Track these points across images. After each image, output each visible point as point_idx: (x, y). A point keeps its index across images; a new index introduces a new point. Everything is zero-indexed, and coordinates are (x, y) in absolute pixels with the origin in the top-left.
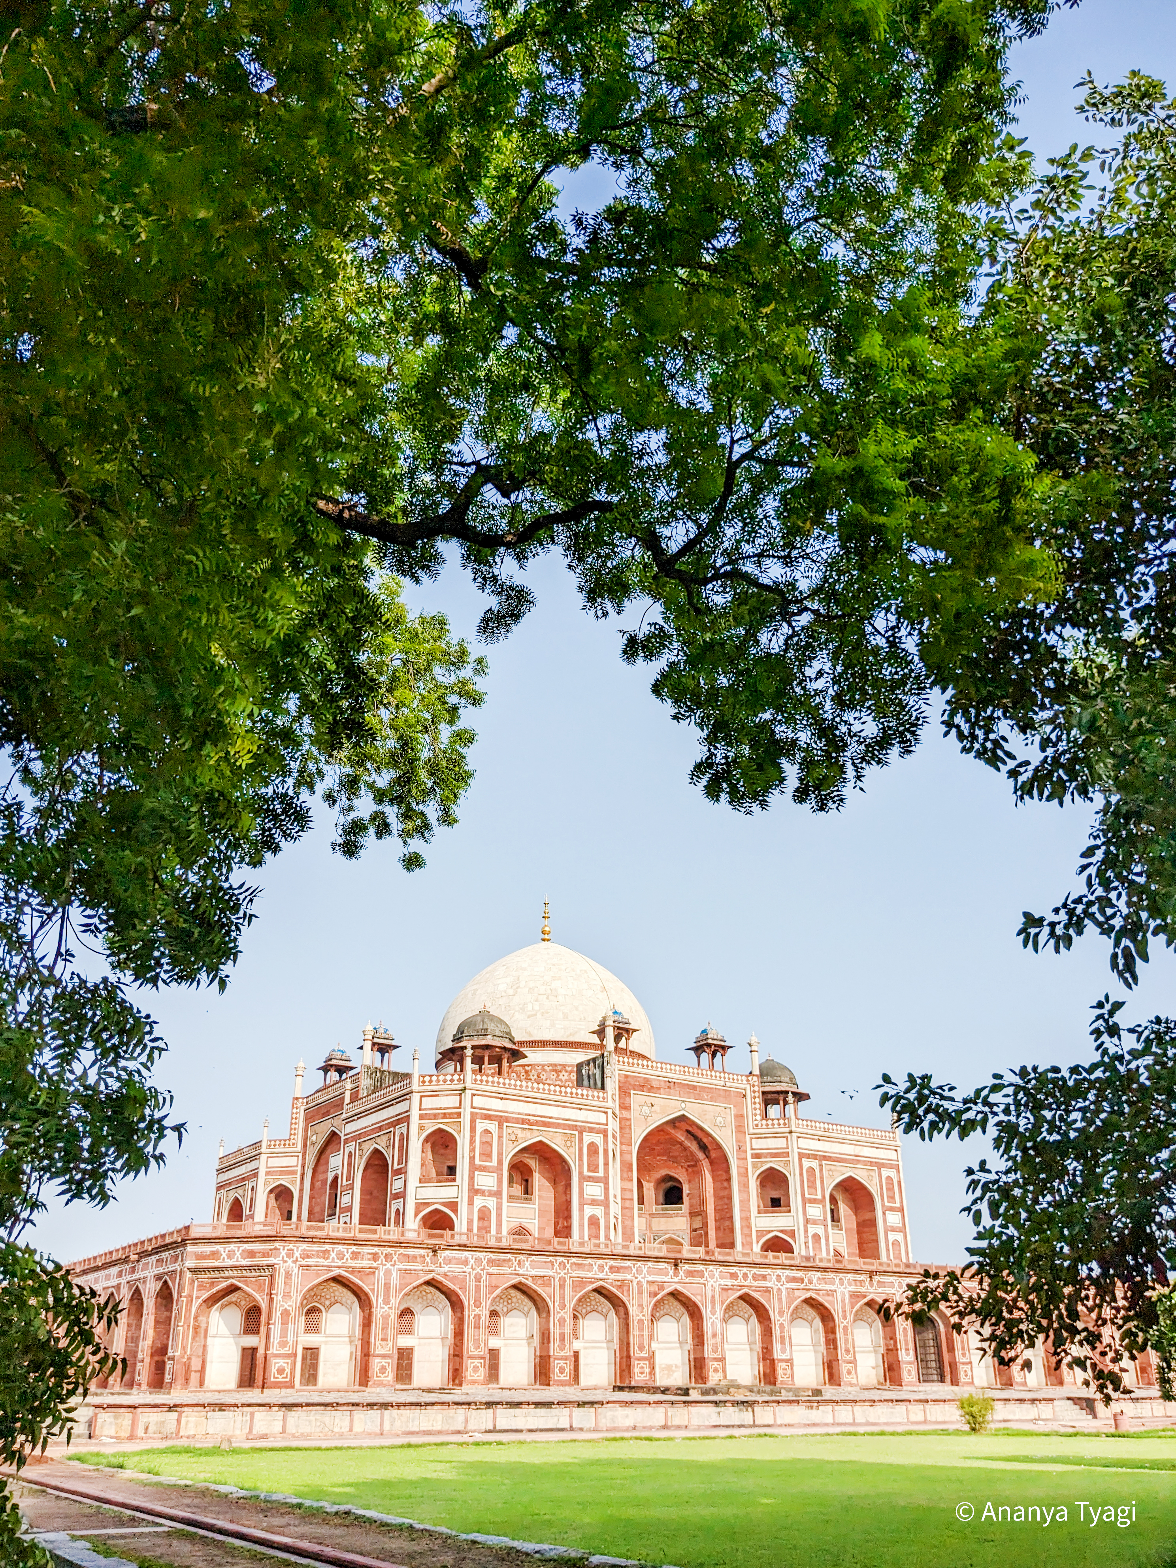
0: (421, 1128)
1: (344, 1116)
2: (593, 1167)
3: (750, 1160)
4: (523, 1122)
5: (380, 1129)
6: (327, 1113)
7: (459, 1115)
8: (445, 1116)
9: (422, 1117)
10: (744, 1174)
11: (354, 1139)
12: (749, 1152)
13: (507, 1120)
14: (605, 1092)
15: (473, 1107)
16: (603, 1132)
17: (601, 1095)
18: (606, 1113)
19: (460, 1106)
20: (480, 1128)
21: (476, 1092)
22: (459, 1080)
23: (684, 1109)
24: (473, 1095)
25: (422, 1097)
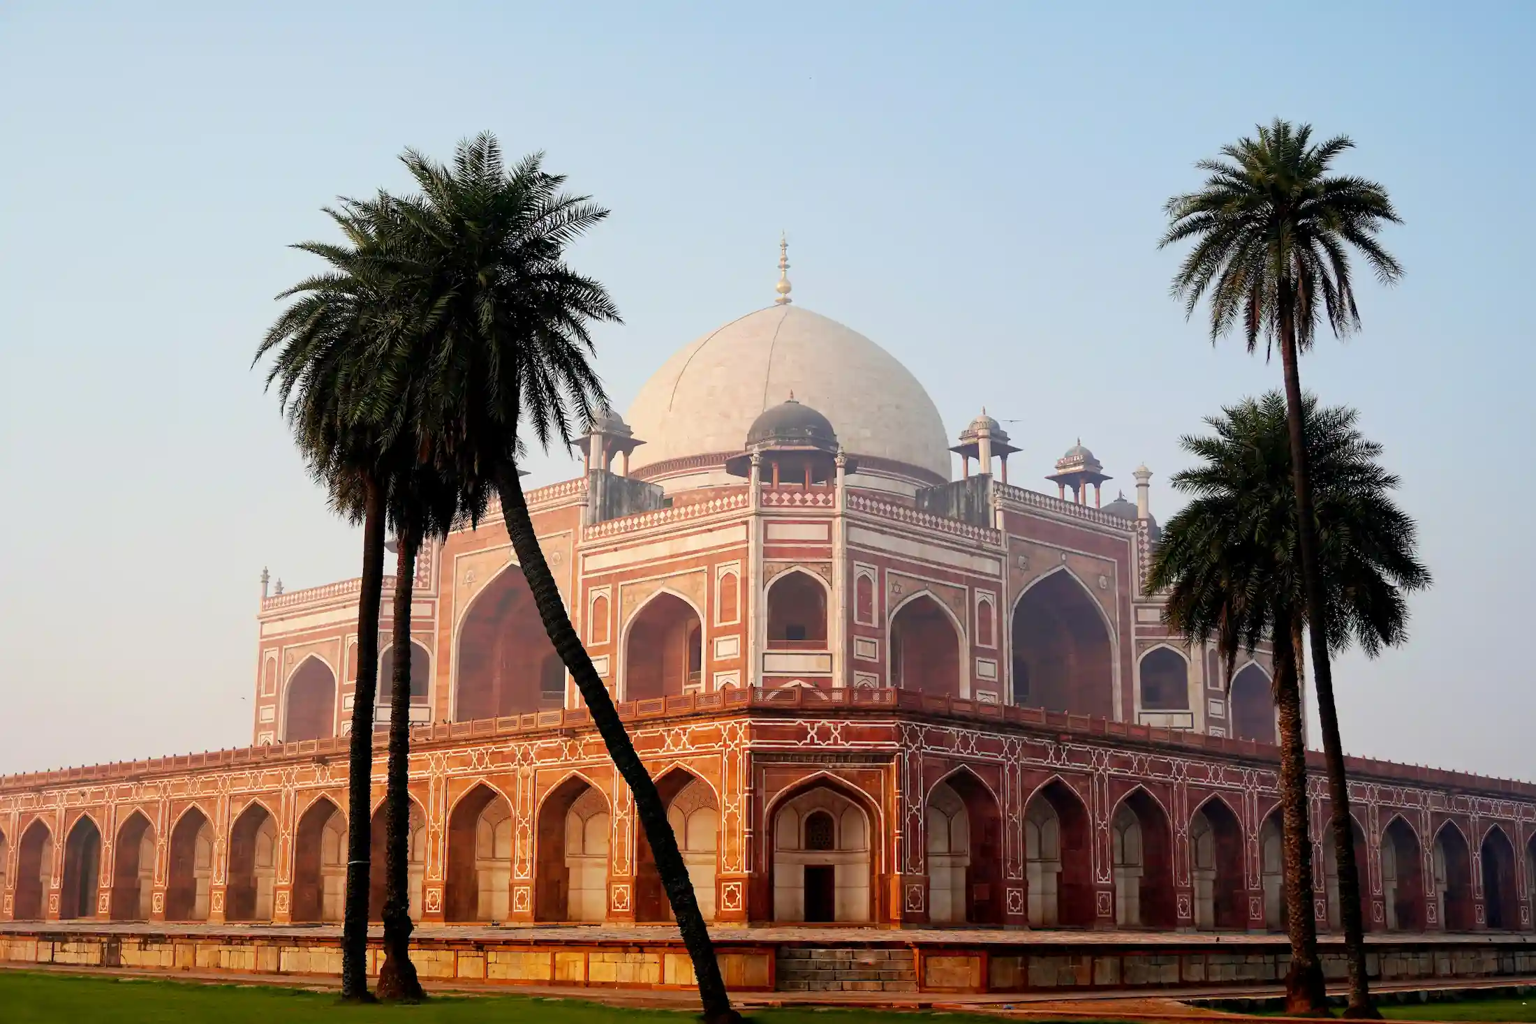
0: (767, 570)
2: (986, 638)
3: (1134, 637)
4: (910, 568)
5: (673, 566)
7: (829, 554)
8: (806, 552)
9: (767, 553)
10: (1126, 656)
11: (612, 579)
12: (1133, 627)
13: (890, 563)
14: (998, 532)
15: (849, 543)
16: (997, 588)
17: (994, 535)
18: (1000, 561)
19: (830, 541)
20: (859, 573)
21: (850, 520)
22: (826, 501)
23: (1064, 562)
24: (849, 525)
25: (766, 523)
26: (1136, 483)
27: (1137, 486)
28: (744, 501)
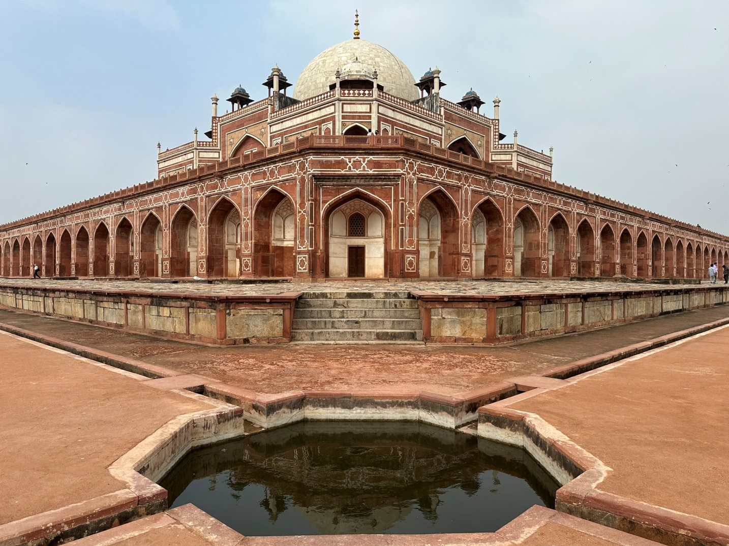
0: (344, 125)
1: (269, 121)
4: (404, 127)
5: (306, 127)
6: (242, 125)
7: (370, 117)
8: (360, 117)
9: (343, 117)
11: (281, 135)
13: (396, 124)
14: (441, 116)
15: (378, 113)
16: (440, 140)
17: (440, 117)
18: (442, 129)
19: (370, 112)
20: (382, 127)
21: (380, 103)
22: (369, 94)
23: (465, 135)
24: (379, 105)
25: (343, 104)
26: (494, 105)
27: (495, 106)
28: (333, 94)
